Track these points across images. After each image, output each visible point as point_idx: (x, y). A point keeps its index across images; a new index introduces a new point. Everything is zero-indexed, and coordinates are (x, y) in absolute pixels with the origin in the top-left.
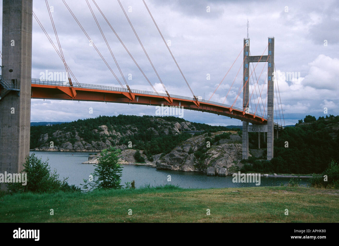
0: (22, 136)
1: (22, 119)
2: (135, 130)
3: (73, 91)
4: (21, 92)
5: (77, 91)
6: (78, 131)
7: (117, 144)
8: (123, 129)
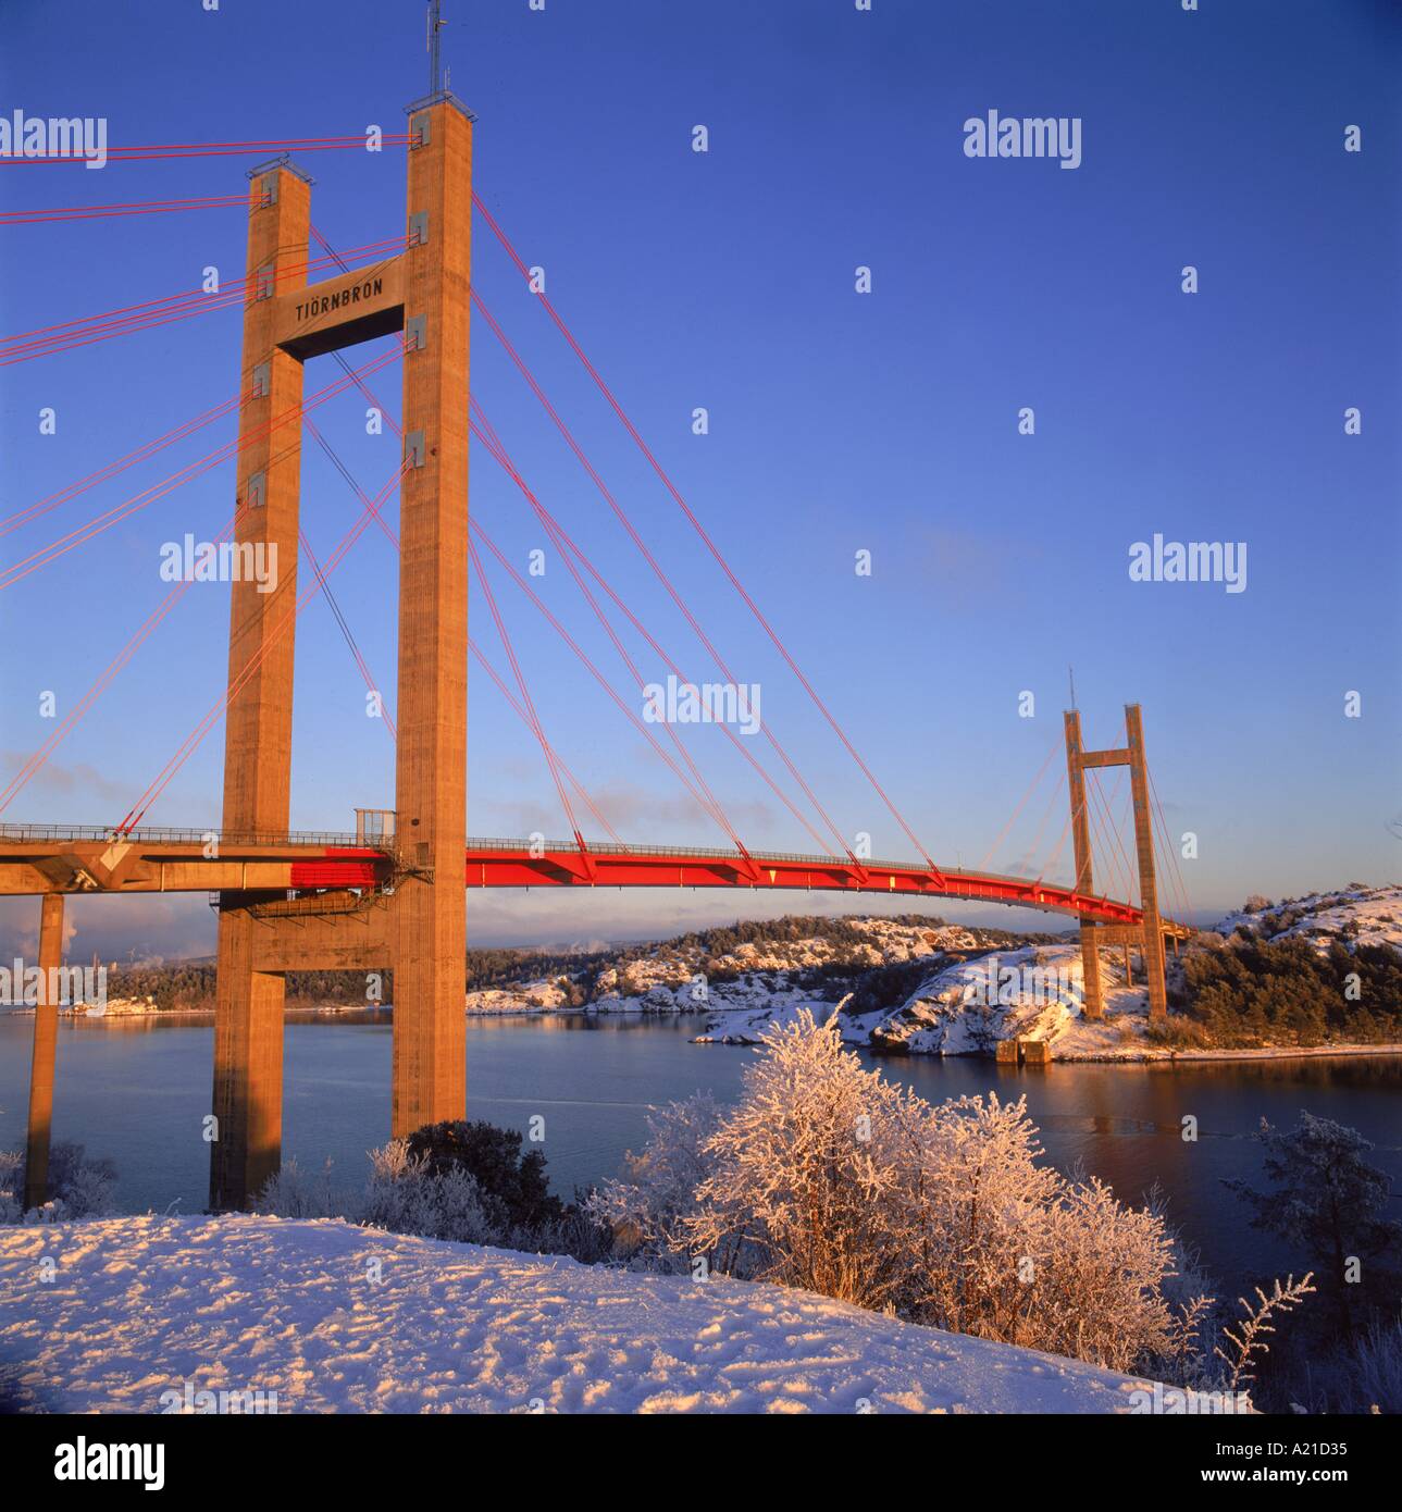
0: (444, 984)
1: (442, 940)
2: (825, 953)
3: (589, 865)
4: (438, 871)
5: (598, 863)
6: (686, 961)
7: (780, 990)
8: (794, 951)
